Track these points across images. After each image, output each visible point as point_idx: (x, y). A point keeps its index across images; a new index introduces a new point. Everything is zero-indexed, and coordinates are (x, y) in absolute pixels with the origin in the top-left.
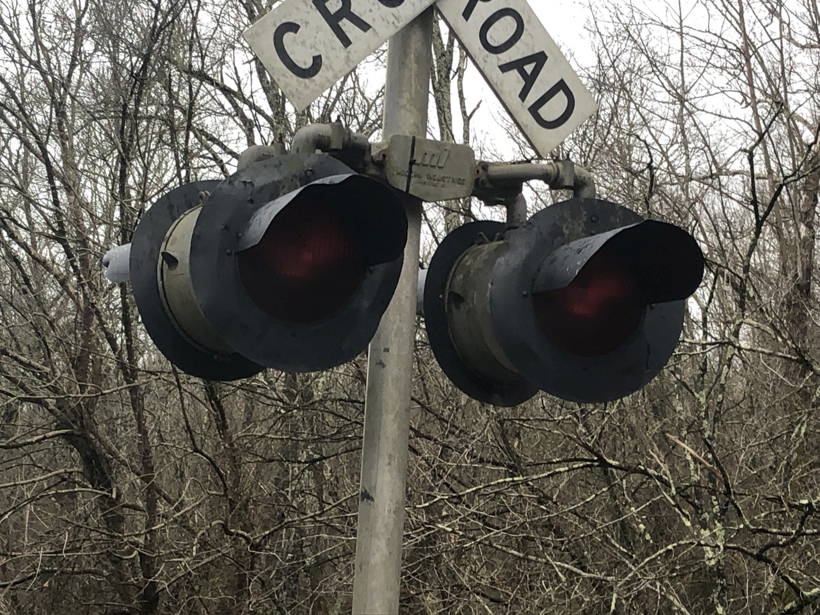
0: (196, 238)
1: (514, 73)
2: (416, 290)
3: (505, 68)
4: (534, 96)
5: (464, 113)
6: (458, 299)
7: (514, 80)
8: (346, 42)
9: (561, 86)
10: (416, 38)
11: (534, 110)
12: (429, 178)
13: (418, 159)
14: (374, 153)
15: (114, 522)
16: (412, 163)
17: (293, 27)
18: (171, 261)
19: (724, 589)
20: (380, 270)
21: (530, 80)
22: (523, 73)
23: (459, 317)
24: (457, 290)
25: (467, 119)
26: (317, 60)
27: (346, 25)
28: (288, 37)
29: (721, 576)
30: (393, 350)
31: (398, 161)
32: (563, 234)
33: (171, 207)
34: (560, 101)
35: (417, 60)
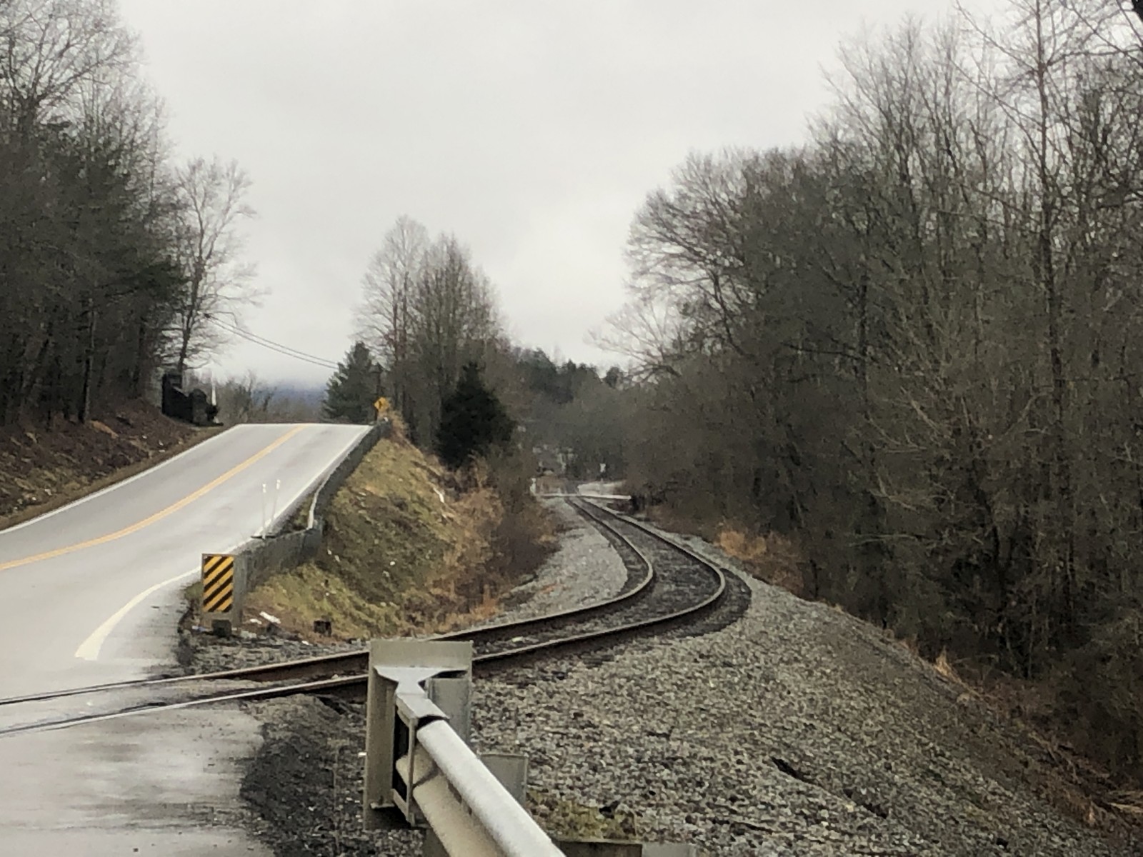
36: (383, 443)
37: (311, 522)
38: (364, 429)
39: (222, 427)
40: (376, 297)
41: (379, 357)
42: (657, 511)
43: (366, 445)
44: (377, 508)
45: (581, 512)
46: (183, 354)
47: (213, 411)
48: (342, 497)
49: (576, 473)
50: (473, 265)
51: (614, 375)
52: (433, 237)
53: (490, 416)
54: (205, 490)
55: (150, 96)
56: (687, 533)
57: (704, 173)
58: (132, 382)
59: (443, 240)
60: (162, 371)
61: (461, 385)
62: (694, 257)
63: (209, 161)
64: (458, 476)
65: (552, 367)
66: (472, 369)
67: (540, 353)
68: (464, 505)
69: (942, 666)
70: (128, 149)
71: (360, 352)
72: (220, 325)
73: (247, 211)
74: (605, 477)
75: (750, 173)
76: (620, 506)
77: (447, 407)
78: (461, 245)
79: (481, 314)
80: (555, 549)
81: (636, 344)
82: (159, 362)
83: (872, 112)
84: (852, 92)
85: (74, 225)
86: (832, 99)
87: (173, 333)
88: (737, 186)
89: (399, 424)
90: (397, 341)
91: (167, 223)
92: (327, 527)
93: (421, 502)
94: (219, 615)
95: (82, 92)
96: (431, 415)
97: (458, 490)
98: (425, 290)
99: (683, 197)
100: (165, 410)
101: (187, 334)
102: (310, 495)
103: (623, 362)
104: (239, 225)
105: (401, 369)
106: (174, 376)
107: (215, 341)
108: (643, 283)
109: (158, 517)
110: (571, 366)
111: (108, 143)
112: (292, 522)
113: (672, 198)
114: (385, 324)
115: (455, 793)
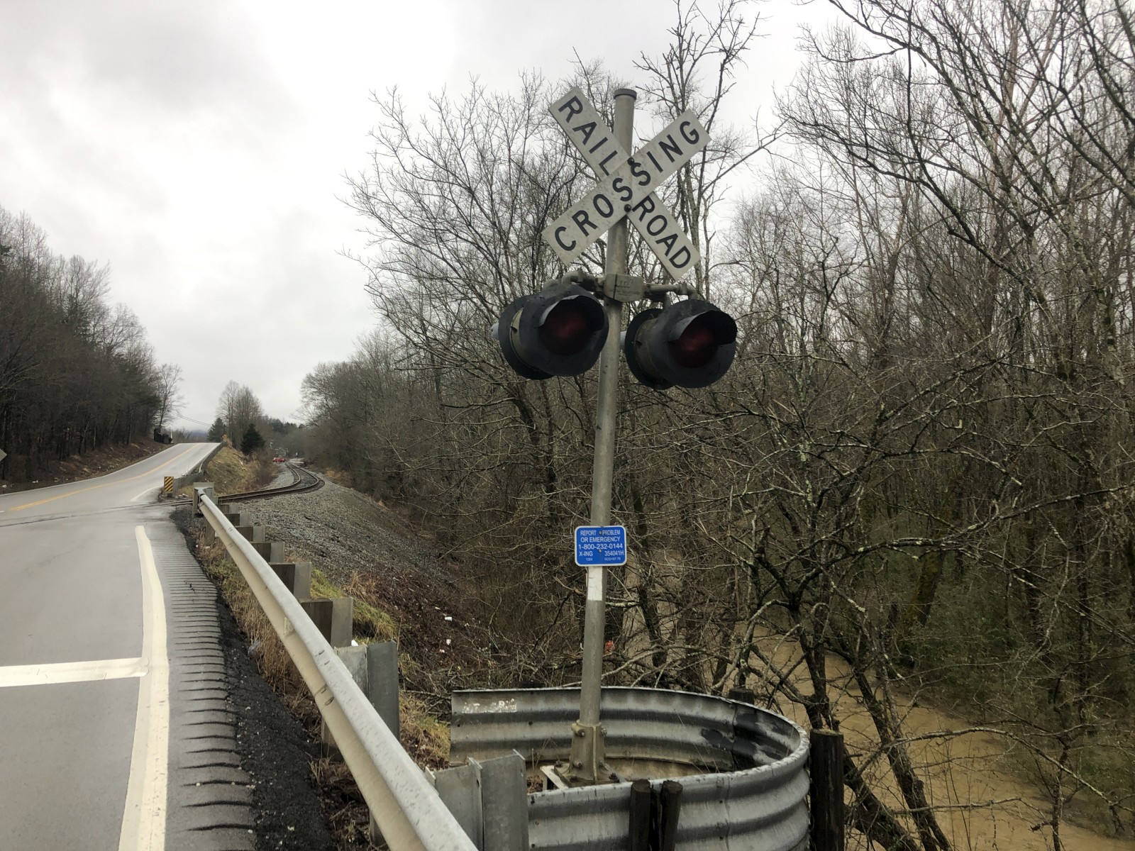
0: (521, 321)
1: (663, 244)
2: (619, 339)
3: (658, 242)
4: (671, 254)
5: (706, 238)
6: (639, 344)
7: (663, 247)
8: (587, 234)
9: (684, 249)
10: (620, 230)
11: (672, 260)
12: (624, 292)
13: (618, 284)
14: (599, 282)
15: (535, 440)
16: (616, 286)
17: (563, 229)
18: (515, 330)
19: (809, 472)
20: (598, 333)
21: (670, 247)
22: (667, 244)
23: (640, 351)
24: (639, 340)
25: (708, 241)
26: (574, 243)
27: (586, 226)
28: (561, 233)
29: (808, 467)
30: (609, 367)
31: (610, 285)
32: (681, 315)
33: (515, 307)
34: (684, 256)
35: (620, 240)
36: (224, 448)
37: (200, 470)
38: (219, 444)
39: (173, 444)
40: (223, 405)
41: (225, 422)
42: (311, 466)
43: (219, 448)
44: (221, 467)
45: (288, 467)
46: (161, 422)
47: (170, 440)
48: (210, 464)
49: (290, 456)
50: (253, 395)
51: (301, 426)
52: (241, 387)
53: (258, 439)
54: (167, 463)
55: (149, 346)
56: (318, 471)
57: (323, 368)
58: (144, 432)
59: (244, 387)
60: (154, 428)
61: (249, 431)
62: (320, 392)
63: (169, 364)
64: (247, 457)
65: (282, 424)
66: (252, 426)
67: (278, 420)
68: (249, 465)
69: (380, 503)
70: (142, 362)
71: (219, 421)
72: (173, 413)
73: (181, 379)
74: (298, 457)
75: (337, 368)
76: (301, 465)
77: (244, 437)
78: (250, 389)
79: (256, 409)
80: (275, 477)
81: (306, 418)
82: (153, 425)
83: (366, 353)
84: (361, 348)
85: (125, 385)
86: (355, 350)
87: (158, 416)
88: (333, 371)
89: (230, 443)
90: (230, 418)
91: (155, 384)
92: (205, 472)
93: (235, 465)
94: (169, 492)
95: (128, 344)
96: (240, 440)
97: (247, 461)
98: (239, 402)
99: (317, 375)
100: (155, 439)
101: (162, 417)
102: (200, 464)
103: (303, 422)
104: (178, 384)
105: (232, 426)
106: (157, 430)
107: (171, 419)
108: (305, 400)
109: (152, 471)
110: (288, 424)
111: (136, 360)
112: (194, 471)
113: (314, 375)
114: (226, 412)
115: (208, 508)
